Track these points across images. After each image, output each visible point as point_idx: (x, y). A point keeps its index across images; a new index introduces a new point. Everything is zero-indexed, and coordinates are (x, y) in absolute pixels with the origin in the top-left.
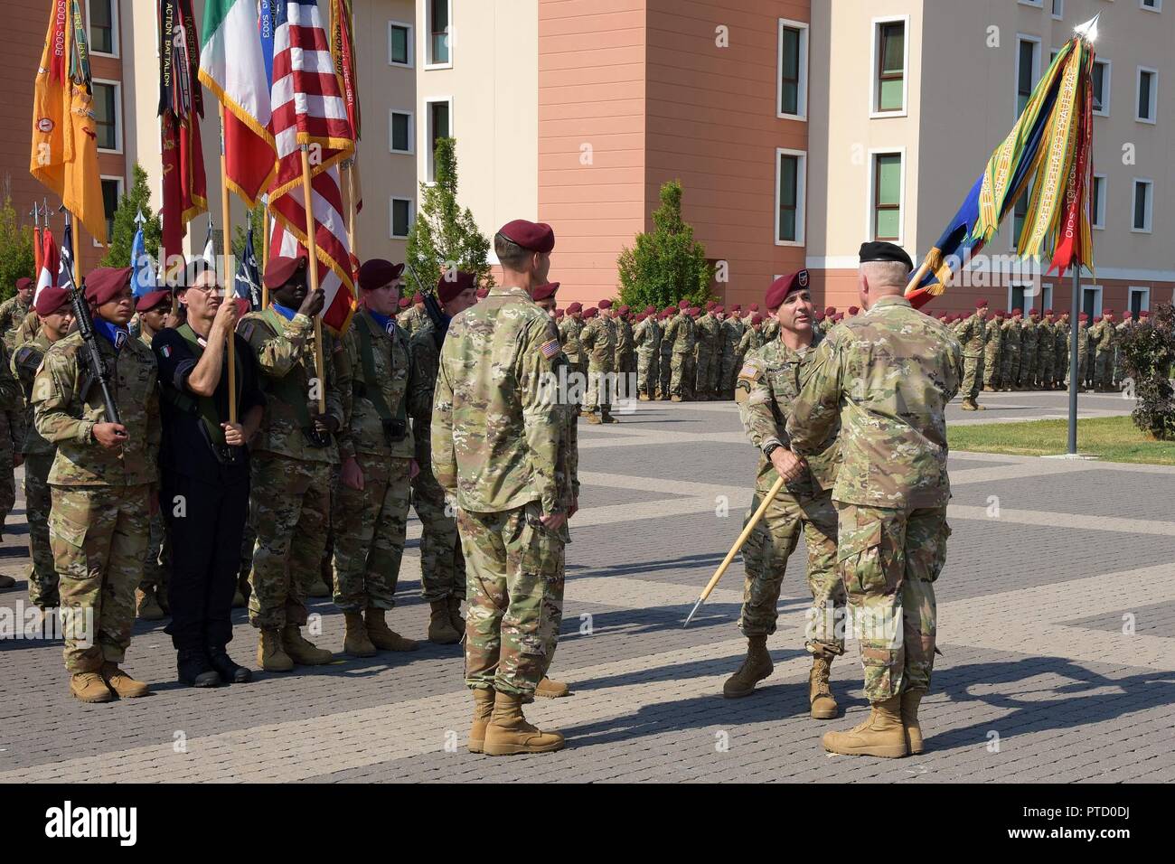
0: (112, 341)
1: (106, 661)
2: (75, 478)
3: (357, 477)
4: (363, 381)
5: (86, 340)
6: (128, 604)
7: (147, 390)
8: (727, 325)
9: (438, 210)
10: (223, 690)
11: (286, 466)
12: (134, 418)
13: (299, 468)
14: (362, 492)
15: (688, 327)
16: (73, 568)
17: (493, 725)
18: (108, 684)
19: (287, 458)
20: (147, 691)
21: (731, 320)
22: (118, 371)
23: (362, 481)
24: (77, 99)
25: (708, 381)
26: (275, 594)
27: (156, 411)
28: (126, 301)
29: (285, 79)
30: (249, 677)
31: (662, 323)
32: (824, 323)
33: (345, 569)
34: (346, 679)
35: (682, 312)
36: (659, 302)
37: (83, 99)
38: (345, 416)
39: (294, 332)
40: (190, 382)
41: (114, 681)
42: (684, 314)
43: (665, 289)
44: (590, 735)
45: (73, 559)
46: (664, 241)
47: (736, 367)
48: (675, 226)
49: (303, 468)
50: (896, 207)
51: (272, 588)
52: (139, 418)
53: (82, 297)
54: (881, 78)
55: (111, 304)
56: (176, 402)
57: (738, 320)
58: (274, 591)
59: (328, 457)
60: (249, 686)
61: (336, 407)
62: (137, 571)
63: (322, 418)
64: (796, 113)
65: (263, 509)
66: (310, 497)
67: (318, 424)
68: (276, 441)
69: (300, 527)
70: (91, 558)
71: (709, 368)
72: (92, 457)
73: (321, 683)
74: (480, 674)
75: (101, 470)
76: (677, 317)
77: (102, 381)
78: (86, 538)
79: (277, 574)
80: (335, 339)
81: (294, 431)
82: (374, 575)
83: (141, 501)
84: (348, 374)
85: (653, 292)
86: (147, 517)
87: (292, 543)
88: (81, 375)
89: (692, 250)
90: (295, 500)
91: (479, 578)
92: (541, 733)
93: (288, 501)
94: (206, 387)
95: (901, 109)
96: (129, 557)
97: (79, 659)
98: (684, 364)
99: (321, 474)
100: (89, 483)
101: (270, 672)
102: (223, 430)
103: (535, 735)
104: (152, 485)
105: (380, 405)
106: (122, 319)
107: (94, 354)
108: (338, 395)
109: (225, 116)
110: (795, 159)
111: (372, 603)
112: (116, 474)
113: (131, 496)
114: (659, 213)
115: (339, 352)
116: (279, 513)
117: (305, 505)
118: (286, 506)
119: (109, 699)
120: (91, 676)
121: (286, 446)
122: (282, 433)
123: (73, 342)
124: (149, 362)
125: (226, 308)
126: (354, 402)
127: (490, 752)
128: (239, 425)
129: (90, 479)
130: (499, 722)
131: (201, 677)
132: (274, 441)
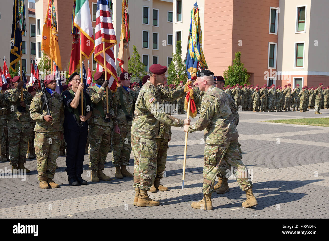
0: (50, 94)
1: (49, 178)
2: (40, 130)
3: (118, 130)
4: (120, 105)
5: (43, 93)
6: (54, 163)
7: (60, 107)
8: (250, 90)
9: (176, 60)
10: (79, 186)
11: (98, 127)
12: (56, 114)
13: (101, 128)
14: (120, 135)
15: (239, 91)
16: (40, 153)
17: (140, 198)
18: (49, 184)
19: (98, 125)
20: (59, 186)
21: (251, 89)
22: (52, 101)
23: (120, 131)
24: (53, 31)
25: (244, 105)
26: (95, 161)
27: (63, 112)
28: (54, 83)
29: (99, 24)
30: (87, 183)
31: (232, 90)
32: (277, 90)
33: (115, 155)
34: (112, 184)
35: (237, 87)
36: (234, 84)
37: (55, 31)
38: (115, 114)
39: (100, 91)
40: (71, 105)
41: (50, 184)
42: (238, 87)
43: (236, 81)
44: (169, 202)
45: (40, 151)
46: (236, 68)
47: (252, 102)
48: (239, 64)
49: (103, 128)
50: (302, 58)
51: (94, 160)
52: (57, 114)
53: (43, 82)
54: (299, 22)
55: (50, 84)
56: (68, 110)
57: (253, 89)
58: (95, 160)
59: (110, 125)
60: (86, 186)
61: (112, 112)
62: (57, 155)
63: (107, 114)
64: (274, 33)
65: (92, 139)
66: (104, 136)
67: (107, 116)
68: (95, 120)
69: (102, 143)
70: (44, 151)
71: (244, 102)
72: (44, 124)
73: (105, 185)
74: (136, 184)
75: (47, 128)
76: (236, 88)
77: (47, 104)
78: (43, 146)
79: (96, 156)
80: (113, 94)
81: (100, 118)
82: (123, 157)
83: (58, 136)
84: (116, 103)
85: (233, 82)
86: (59, 140)
87: (100, 148)
88: (42, 103)
89: (243, 70)
90: (101, 136)
91: (135, 157)
92: (153, 201)
93: (98, 137)
94: (75, 106)
95: (304, 31)
96: (54, 151)
97: (41, 177)
98: (237, 101)
99: (108, 129)
100: (43, 131)
101: (93, 182)
102: (80, 117)
103: (152, 201)
104: (61, 131)
105: (125, 111)
106: (53, 88)
107: (45, 97)
108: (113, 108)
109: (81, 34)
110: (274, 45)
111: (123, 164)
112: (51, 129)
113: (55, 135)
114: (234, 60)
115: (114, 97)
116: (96, 140)
117: (103, 138)
118: (98, 138)
119: (49, 188)
120: (44, 182)
121: (98, 122)
122: (97, 118)
123: (40, 94)
124: (61, 99)
125: (81, 85)
126: (118, 110)
127: (139, 206)
128: (84, 116)
129: (44, 130)
130: (141, 197)
131: (74, 183)
132: (95, 121)
